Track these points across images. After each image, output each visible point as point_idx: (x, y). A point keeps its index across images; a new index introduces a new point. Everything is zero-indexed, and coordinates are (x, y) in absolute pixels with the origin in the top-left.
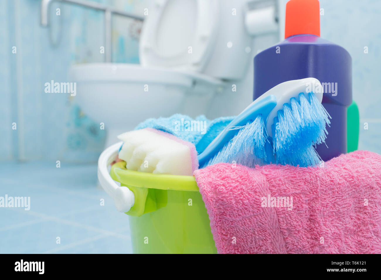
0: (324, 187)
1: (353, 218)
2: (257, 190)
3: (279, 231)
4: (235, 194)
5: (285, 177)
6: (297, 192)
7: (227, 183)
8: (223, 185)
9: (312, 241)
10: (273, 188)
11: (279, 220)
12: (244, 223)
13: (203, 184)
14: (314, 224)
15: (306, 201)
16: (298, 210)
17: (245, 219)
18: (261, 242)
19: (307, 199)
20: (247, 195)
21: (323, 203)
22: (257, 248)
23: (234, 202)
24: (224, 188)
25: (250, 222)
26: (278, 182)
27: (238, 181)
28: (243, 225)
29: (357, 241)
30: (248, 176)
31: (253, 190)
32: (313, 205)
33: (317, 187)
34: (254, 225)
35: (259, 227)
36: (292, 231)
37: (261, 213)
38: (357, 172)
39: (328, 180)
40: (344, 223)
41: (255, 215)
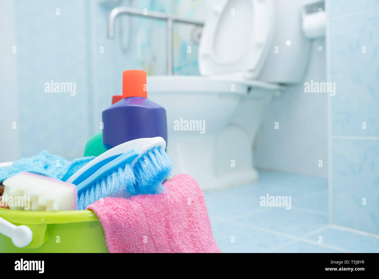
0: (171, 205)
1: (187, 221)
2: (137, 214)
3: (150, 238)
4: (124, 219)
5: (151, 202)
6: (159, 211)
7: (118, 213)
8: (116, 214)
9: (168, 239)
10: (145, 211)
11: (150, 230)
12: (128, 236)
13: (102, 216)
14: (168, 229)
15: (163, 215)
16: (160, 222)
17: (129, 233)
18: (139, 246)
19: (164, 214)
20: (131, 218)
21: (172, 215)
22: (136, 250)
23: (123, 224)
24: (116, 216)
25: (132, 234)
26: (148, 206)
27: (124, 210)
28: (127, 237)
29: (190, 235)
30: (129, 205)
31: (134, 214)
32: (167, 217)
33: (168, 207)
34: (134, 236)
35: (138, 237)
36: (157, 236)
37: (139, 228)
38: (185, 194)
39: (172, 201)
40: (183, 225)
41: (135, 230)
